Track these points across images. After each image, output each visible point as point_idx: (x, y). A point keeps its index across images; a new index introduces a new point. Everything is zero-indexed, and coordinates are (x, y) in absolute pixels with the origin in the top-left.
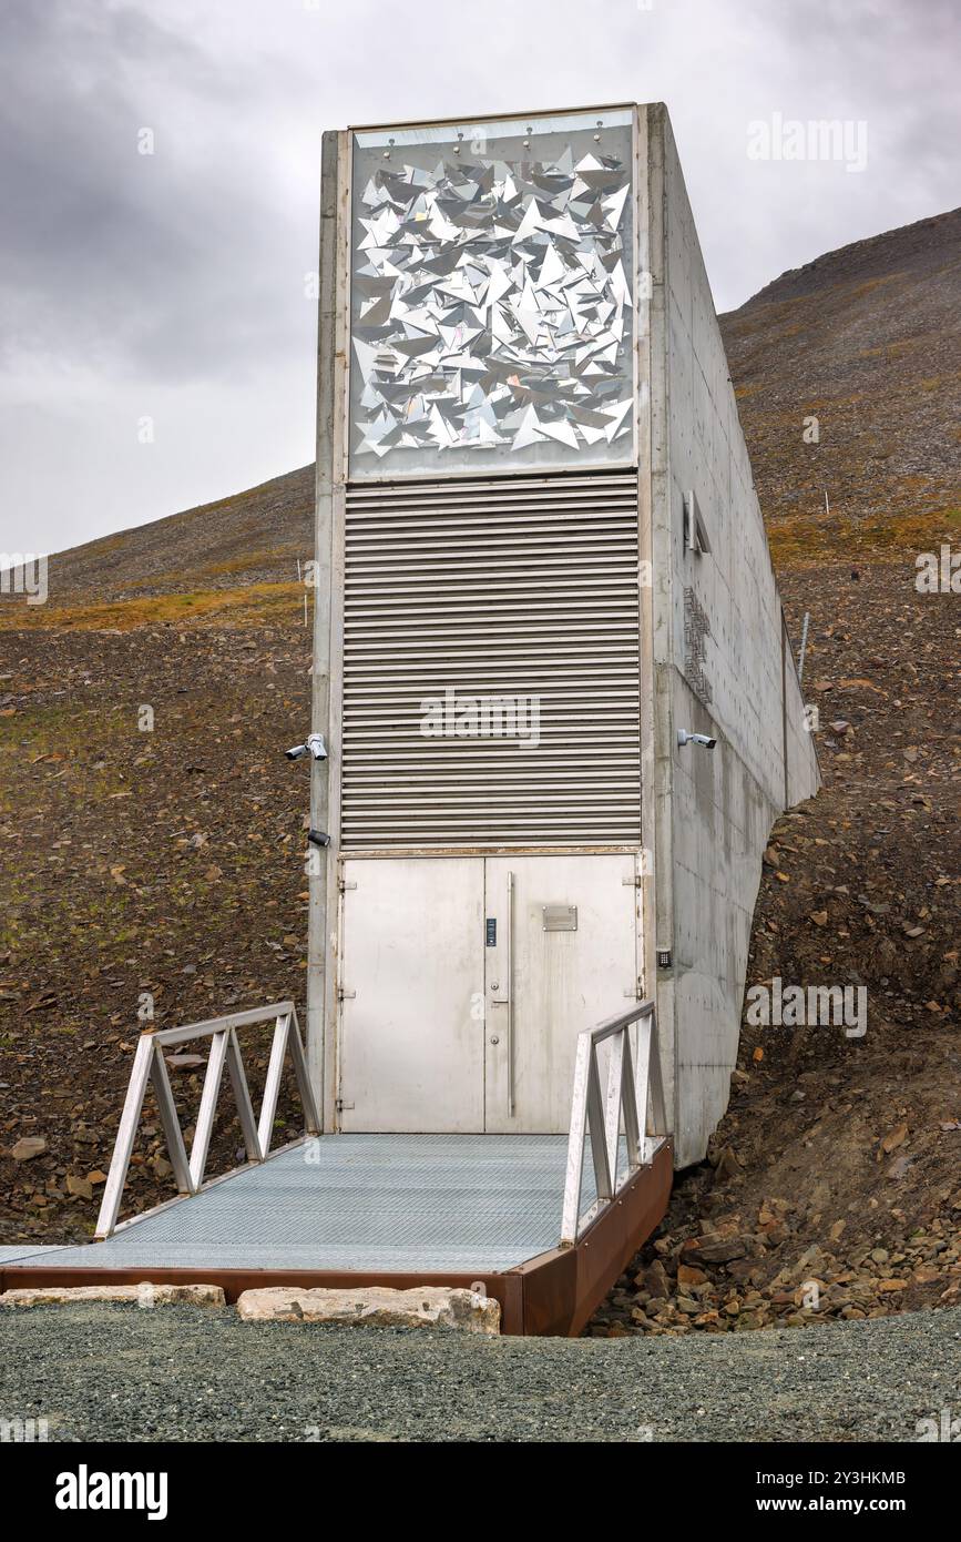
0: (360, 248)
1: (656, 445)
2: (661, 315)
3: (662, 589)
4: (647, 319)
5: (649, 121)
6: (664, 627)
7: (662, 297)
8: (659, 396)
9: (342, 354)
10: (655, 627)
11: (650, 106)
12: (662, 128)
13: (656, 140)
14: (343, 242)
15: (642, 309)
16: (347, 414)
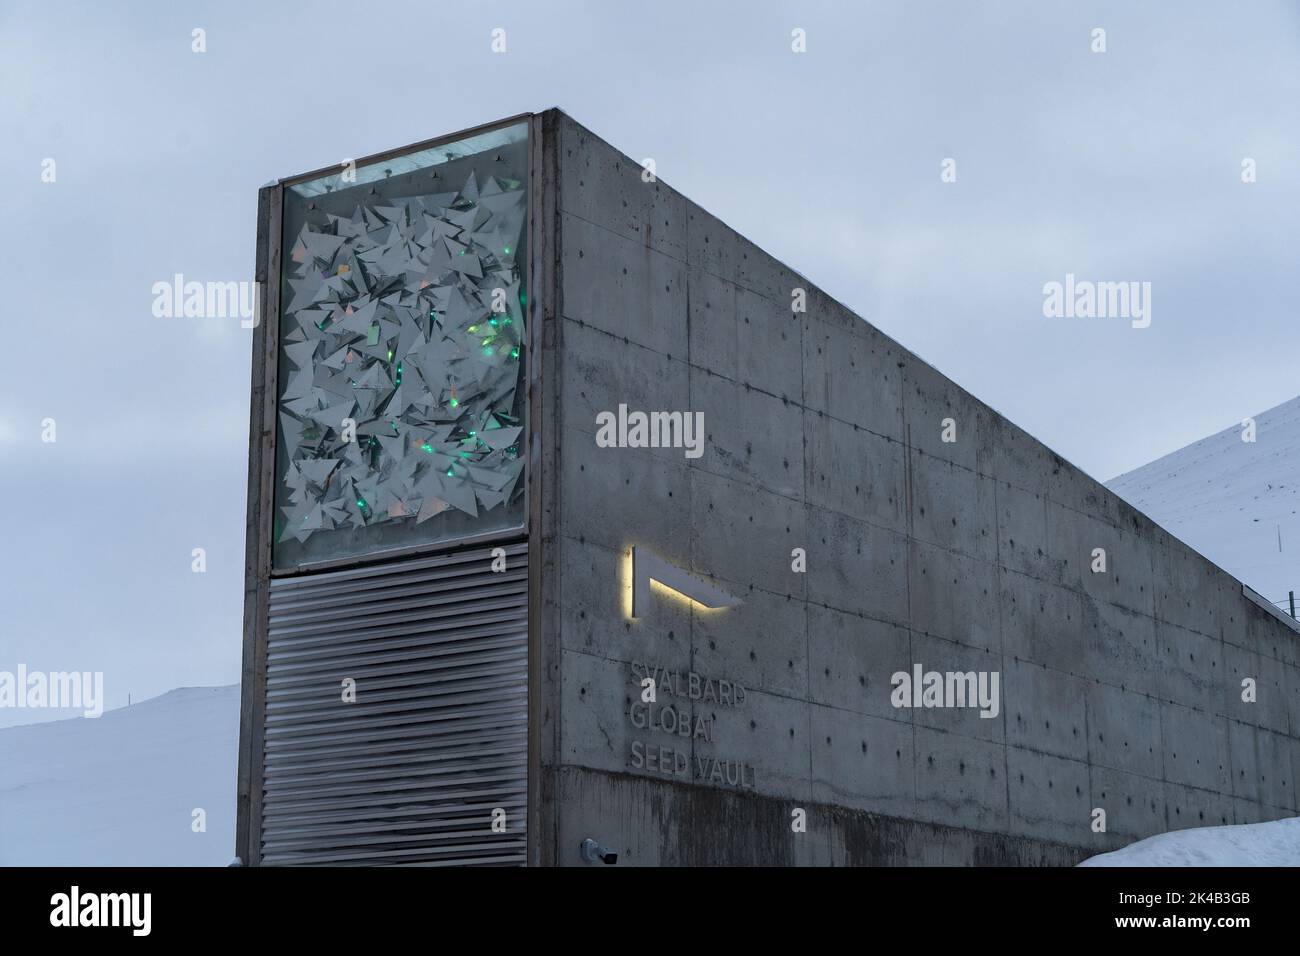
0: (287, 313)
1: (546, 506)
2: (551, 353)
3: (549, 677)
4: (540, 359)
5: (543, 131)
6: (550, 721)
7: (553, 333)
8: (549, 449)
9: (269, 432)
10: (543, 723)
11: (545, 114)
12: (555, 139)
13: (550, 151)
14: (272, 307)
15: (535, 350)
16: (271, 499)
